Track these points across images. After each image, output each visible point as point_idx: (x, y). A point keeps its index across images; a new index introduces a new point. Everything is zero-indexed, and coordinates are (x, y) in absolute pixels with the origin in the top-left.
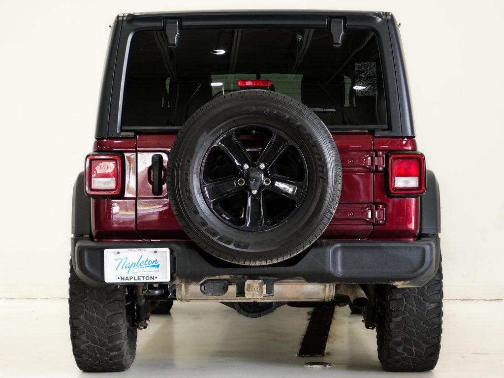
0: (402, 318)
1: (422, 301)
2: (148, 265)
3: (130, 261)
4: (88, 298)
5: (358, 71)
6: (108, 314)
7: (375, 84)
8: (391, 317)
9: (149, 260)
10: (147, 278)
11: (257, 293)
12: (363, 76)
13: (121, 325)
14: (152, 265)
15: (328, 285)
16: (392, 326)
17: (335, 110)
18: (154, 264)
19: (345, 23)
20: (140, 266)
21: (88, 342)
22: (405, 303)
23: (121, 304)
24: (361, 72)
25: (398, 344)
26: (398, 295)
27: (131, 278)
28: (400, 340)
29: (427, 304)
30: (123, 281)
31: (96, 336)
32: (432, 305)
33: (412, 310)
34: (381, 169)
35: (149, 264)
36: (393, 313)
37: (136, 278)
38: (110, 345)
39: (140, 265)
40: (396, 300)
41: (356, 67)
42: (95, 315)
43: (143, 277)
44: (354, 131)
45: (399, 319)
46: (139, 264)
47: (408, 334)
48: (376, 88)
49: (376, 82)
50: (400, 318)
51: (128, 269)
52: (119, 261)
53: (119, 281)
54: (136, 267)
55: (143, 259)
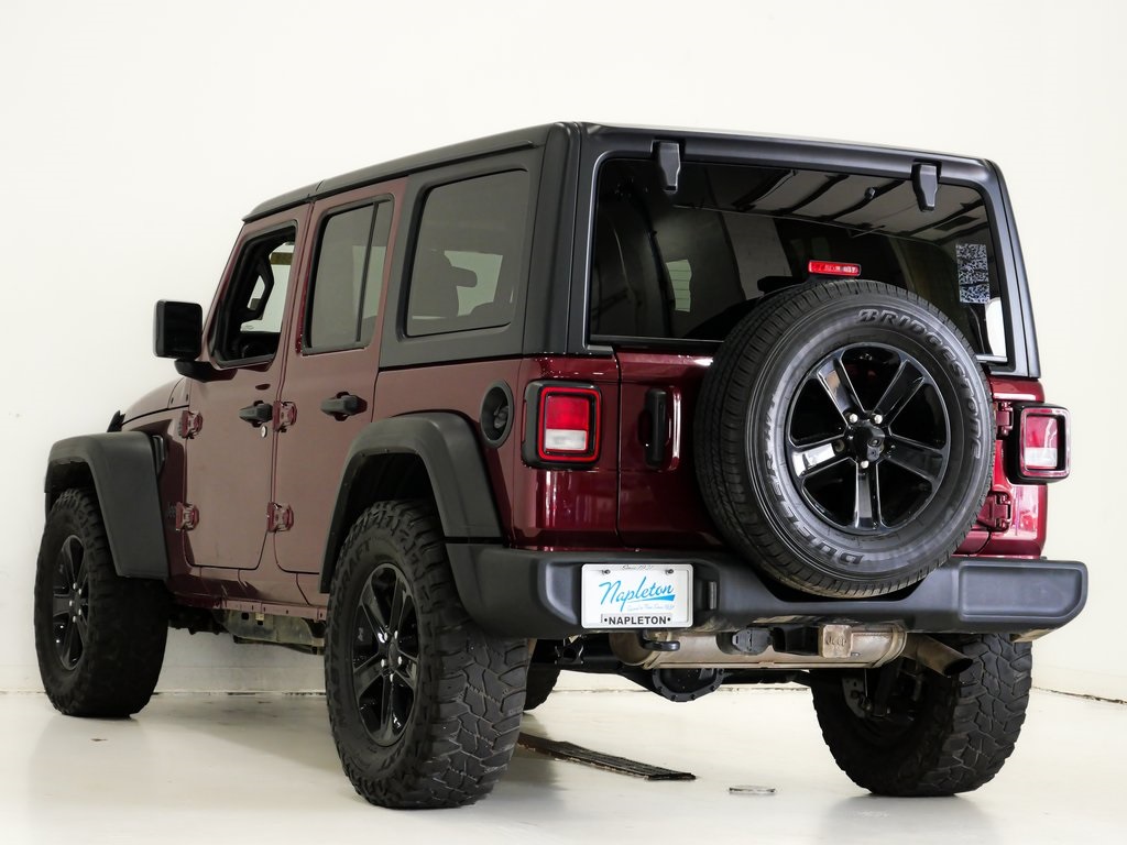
0: (977, 698)
2: (655, 596)
3: (624, 588)
4: (473, 661)
5: (961, 258)
7: (986, 283)
8: (957, 695)
9: (657, 587)
10: (655, 620)
11: (841, 648)
12: (969, 268)
14: (662, 595)
16: (958, 711)
18: (666, 594)
19: (938, 173)
20: (641, 598)
21: (457, 747)
25: (957, 744)
27: (627, 619)
30: (612, 626)
31: (477, 735)
34: (1006, 431)
35: (656, 593)
36: (963, 689)
37: (636, 620)
39: (642, 595)
41: (958, 252)
42: (483, 694)
43: (648, 618)
45: (971, 699)
46: (639, 595)
47: (980, 727)
48: (988, 290)
49: (987, 280)
51: (621, 602)
52: (607, 587)
53: (607, 625)
54: (635, 599)
55: (648, 585)
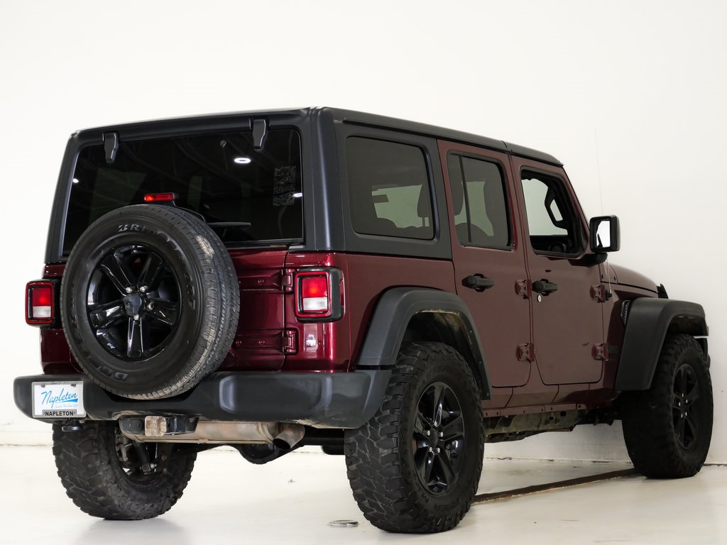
1: (375, 446)
2: (68, 399)
5: (276, 177)
6: (83, 454)
7: (293, 191)
9: (69, 394)
10: (68, 414)
11: (155, 430)
12: (282, 183)
13: (99, 467)
15: (260, 423)
17: (249, 224)
18: (73, 398)
19: (267, 123)
22: (357, 448)
23: (94, 444)
24: (280, 179)
26: (351, 438)
27: (54, 413)
28: (361, 492)
29: (381, 450)
31: (78, 478)
32: (386, 451)
33: (365, 456)
34: (290, 289)
37: (58, 413)
38: (94, 489)
39: (62, 399)
40: (348, 444)
41: (276, 173)
42: (72, 455)
43: (64, 412)
44: (272, 246)
46: (60, 399)
49: (294, 189)
50: (355, 465)
51: (52, 403)
52: (45, 394)
54: (58, 401)
55: (64, 393)
